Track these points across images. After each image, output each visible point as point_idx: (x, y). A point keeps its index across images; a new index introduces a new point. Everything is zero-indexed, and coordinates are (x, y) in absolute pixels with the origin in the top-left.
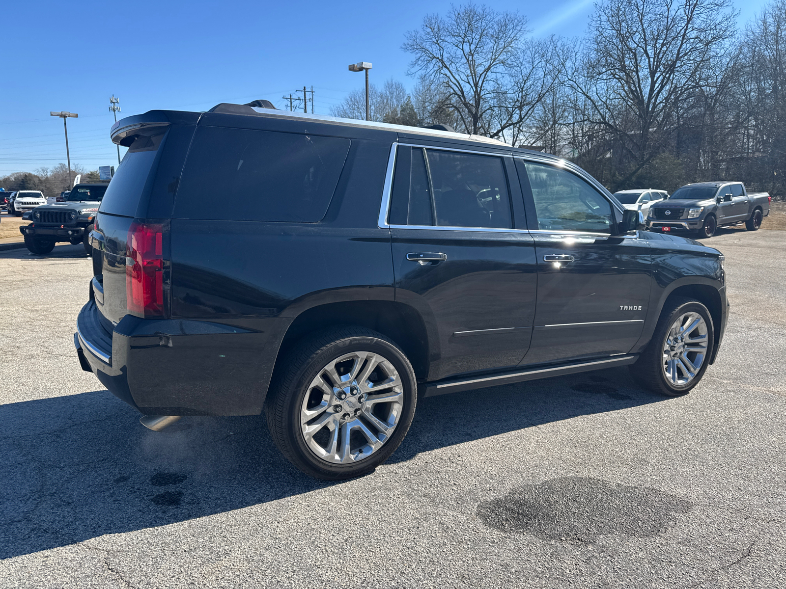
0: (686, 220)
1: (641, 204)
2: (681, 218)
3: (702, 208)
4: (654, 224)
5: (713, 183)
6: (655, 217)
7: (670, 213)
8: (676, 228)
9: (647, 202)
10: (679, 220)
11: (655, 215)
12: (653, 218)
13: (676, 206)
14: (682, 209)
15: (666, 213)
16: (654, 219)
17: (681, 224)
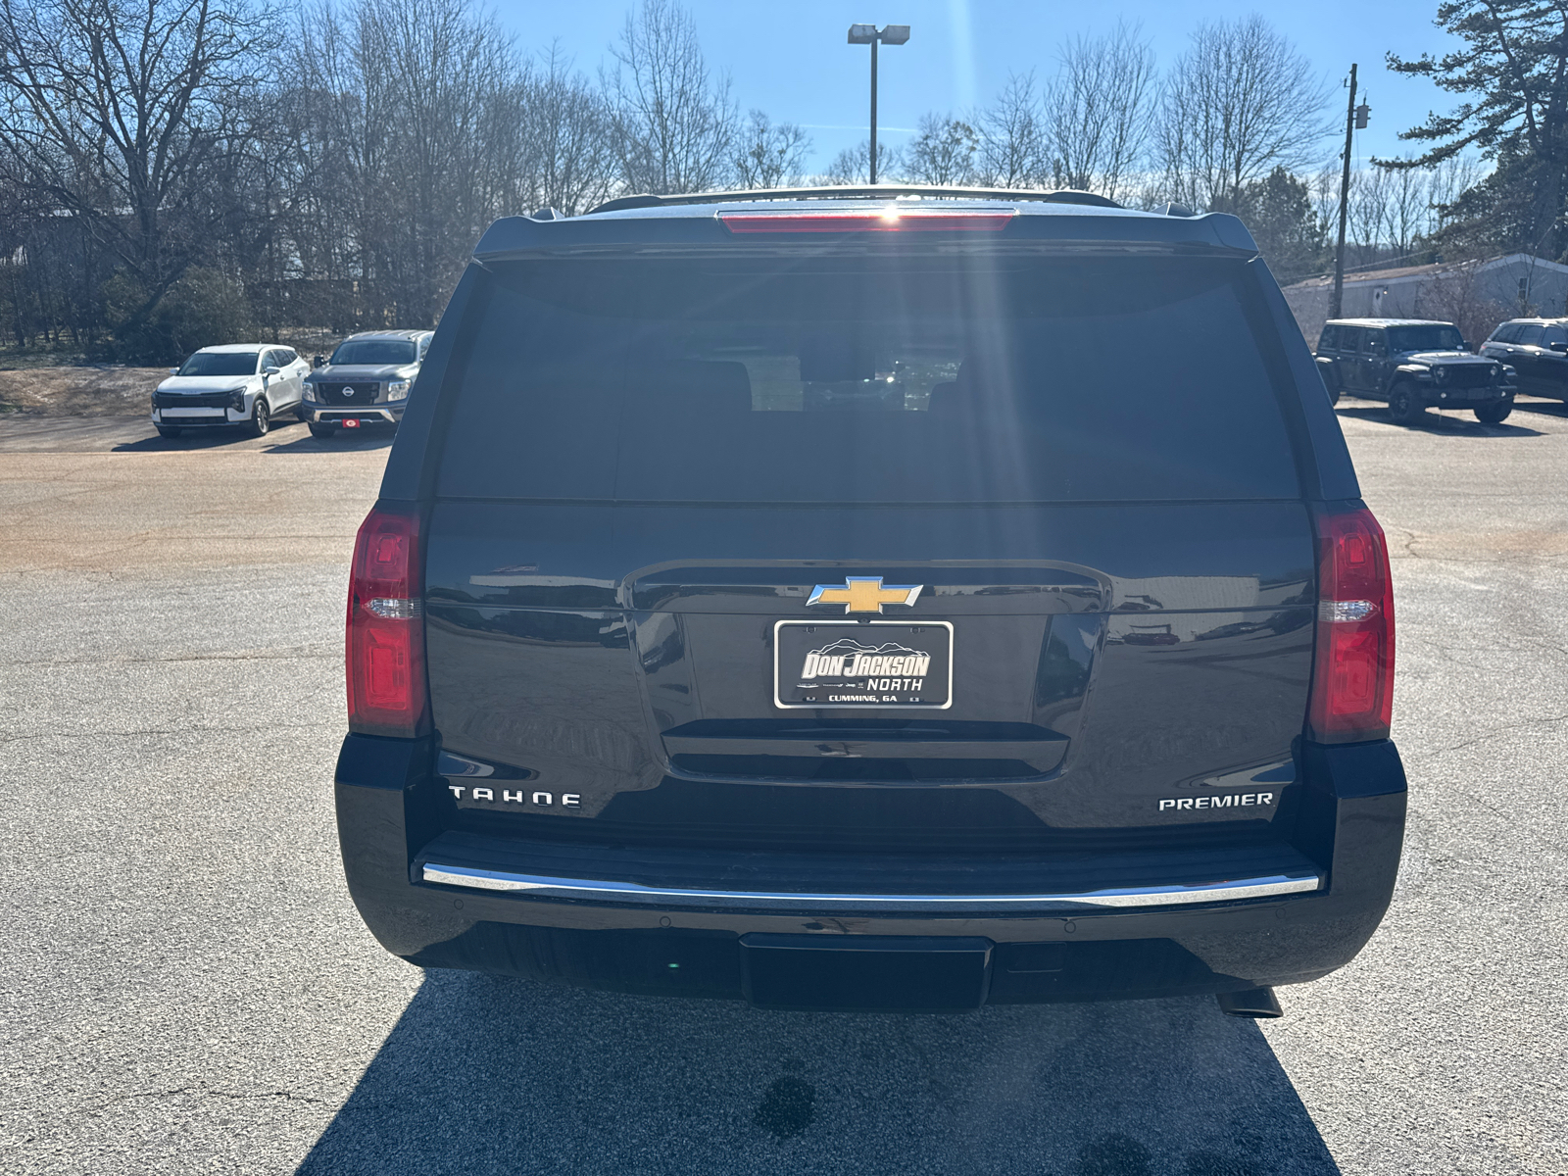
0: (386, 404)
1: (265, 375)
2: (376, 401)
3: (408, 381)
4: (322, 415)
5: (401, 335)
6: (322, 401)
7: (352, 392)
8: (371, 421)
9: (278, 371)
10: (373, 404)
11: (322, 396)
12: (317, 403)
13: (362, 378)
14: (375, 384)
15: (344, 392)
16: (321, 405)
17: (379, 413)
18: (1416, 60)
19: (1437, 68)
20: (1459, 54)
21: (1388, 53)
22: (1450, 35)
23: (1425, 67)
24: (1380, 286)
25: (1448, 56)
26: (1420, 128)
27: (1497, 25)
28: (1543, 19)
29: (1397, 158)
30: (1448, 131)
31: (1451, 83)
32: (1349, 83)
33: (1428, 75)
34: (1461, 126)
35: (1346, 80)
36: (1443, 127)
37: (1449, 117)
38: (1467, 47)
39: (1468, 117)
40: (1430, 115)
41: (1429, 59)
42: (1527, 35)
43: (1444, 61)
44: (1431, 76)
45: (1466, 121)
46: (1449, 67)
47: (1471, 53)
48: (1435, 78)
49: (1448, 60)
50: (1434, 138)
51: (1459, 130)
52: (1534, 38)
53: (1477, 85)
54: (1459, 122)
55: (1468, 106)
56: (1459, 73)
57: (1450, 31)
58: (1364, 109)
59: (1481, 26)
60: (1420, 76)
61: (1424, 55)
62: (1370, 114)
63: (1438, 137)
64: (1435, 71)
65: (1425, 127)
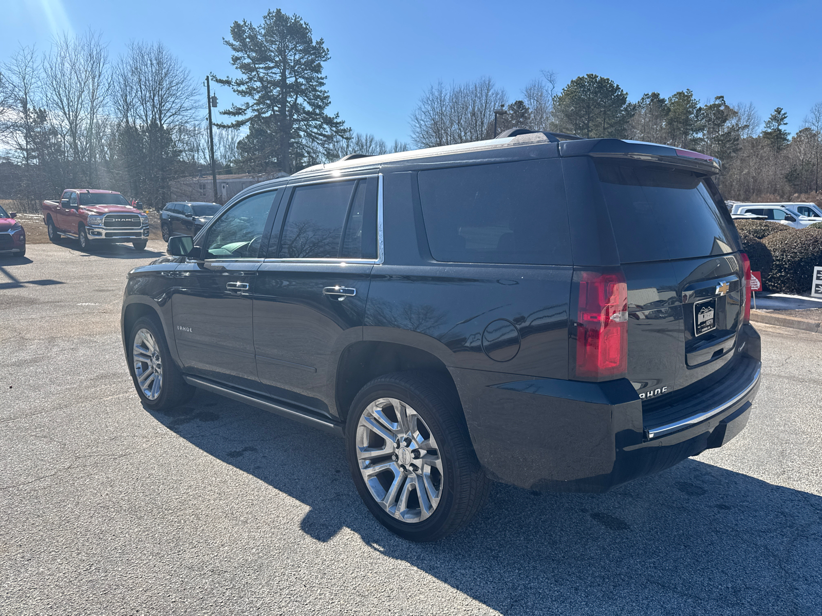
18: (225, 79)
19: (233, 84)
20: (242, 79)
21: (211, 73)
22: (236, 70)
23: (228, 83)
24: (224, 183)
25: (237, 79)
26: (229, 110)
27: (255, 69)
28: (271, 71)
29: (222, 123)
30: (240, 113)
31: (239, 92)
32: (206, 84)
33: (230, 86)
34: (246, 112)
35: (204, 83)
36: (238, 112)
37: (241, 107)
38: (245, 77)
39: (248, 108)
40: (233, 105)
41: (230, 79)
42: (266, 77)
43: (236, 81)
44: (231, 87)
45: (247, 110)
46: (239, 85)
47: (247, 80)
48: (233, 88)
49: (238, 81)
50: (235, 116)
51: (245, 114)
52: (269, 78)
53: (250, 95)
54: (245, 110)
55: (248, 103)
56: (243, 88)
57: (237, 68)
58: (215, 99)
59: (249, 69)
60: (226, 86)
61: (228, 77)
62: (218, 101)
63: (237, 116)
64: (233, 85)
65: (231, 110)
